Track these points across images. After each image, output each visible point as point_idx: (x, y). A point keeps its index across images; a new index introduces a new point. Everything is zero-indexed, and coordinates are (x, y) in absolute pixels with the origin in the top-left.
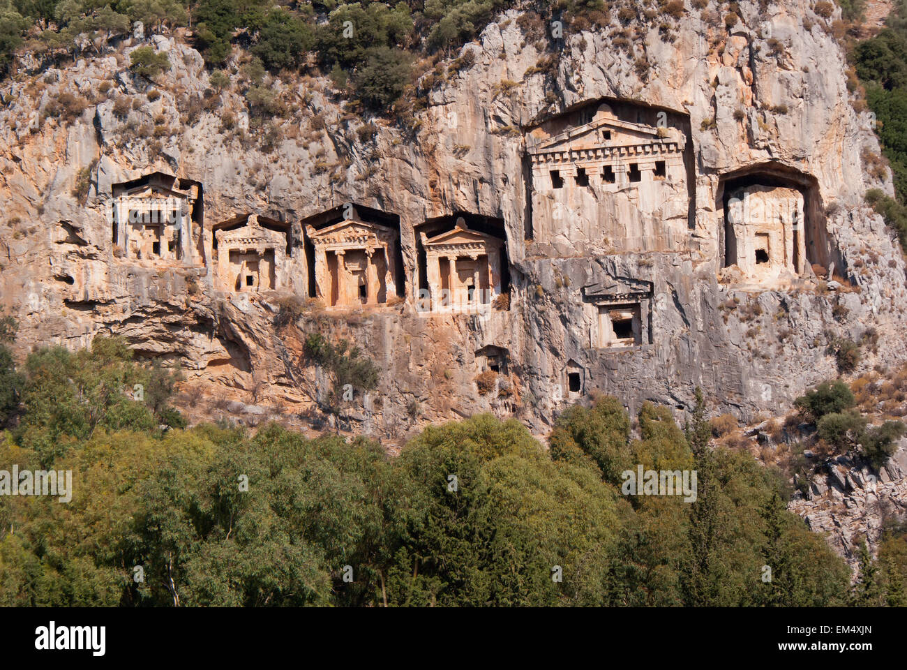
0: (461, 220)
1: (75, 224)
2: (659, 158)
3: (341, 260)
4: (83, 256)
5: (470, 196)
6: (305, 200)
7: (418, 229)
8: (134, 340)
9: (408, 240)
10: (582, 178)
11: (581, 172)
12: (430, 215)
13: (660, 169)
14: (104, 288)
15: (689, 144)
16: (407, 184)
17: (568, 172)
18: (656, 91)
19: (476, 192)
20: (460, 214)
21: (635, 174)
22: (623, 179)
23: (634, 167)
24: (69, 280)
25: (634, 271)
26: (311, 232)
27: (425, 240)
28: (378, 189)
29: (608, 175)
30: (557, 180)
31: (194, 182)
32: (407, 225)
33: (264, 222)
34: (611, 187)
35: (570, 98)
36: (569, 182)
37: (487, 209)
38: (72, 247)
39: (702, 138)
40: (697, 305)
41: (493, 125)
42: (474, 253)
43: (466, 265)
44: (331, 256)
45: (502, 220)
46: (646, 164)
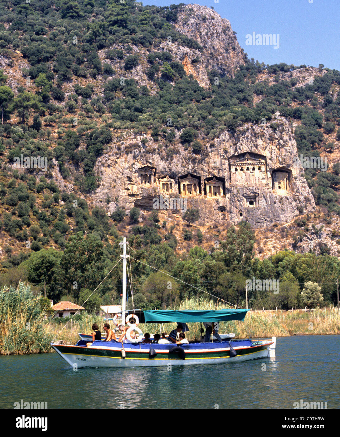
0: (214, 178)
1: (130, 177)
2: (260, 166)
3: (186, 186)
4: (131, 184)
5: (217, 173)
6: (179, 173)
7: (205, 180)
8: (141, 203)
9: (202, 182)
10: (242, 170)
11: (242, 168)
12: (208, 177)
13: (259, 168)
14: (137, 191)
15: (266, 163)
16: (202, 169)
17: (239, 168)
18: (259, 151)
19: (219, 172)
20: (215, 176)
21: (254, 169)
22: (251, 170)
23: (254, 168)
24: (128, 189)
25: (255, 191)
26: (180, 179)
27: (206, 182)
28: (196, 170)
29: (248, 169)
30: (236, 170)
31: (154, 168)
32: (202, 179)
33: (170, 177)
34: (248, 172)
35: (240, 152)
36: (239, 170)
37: (221, 175)
38: (129, 182)
39: (269, 161)
40: (269, 198)
41: (222, 157)
42: (217, 185)
43: (215, 188)
44: (184, 185)
45: (224, 178)
46: (256, 167)
